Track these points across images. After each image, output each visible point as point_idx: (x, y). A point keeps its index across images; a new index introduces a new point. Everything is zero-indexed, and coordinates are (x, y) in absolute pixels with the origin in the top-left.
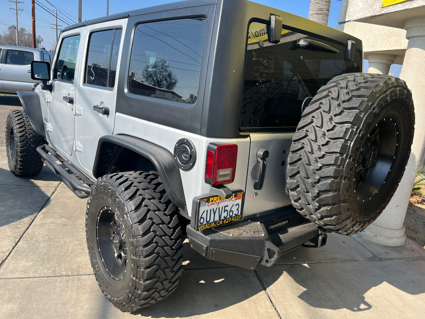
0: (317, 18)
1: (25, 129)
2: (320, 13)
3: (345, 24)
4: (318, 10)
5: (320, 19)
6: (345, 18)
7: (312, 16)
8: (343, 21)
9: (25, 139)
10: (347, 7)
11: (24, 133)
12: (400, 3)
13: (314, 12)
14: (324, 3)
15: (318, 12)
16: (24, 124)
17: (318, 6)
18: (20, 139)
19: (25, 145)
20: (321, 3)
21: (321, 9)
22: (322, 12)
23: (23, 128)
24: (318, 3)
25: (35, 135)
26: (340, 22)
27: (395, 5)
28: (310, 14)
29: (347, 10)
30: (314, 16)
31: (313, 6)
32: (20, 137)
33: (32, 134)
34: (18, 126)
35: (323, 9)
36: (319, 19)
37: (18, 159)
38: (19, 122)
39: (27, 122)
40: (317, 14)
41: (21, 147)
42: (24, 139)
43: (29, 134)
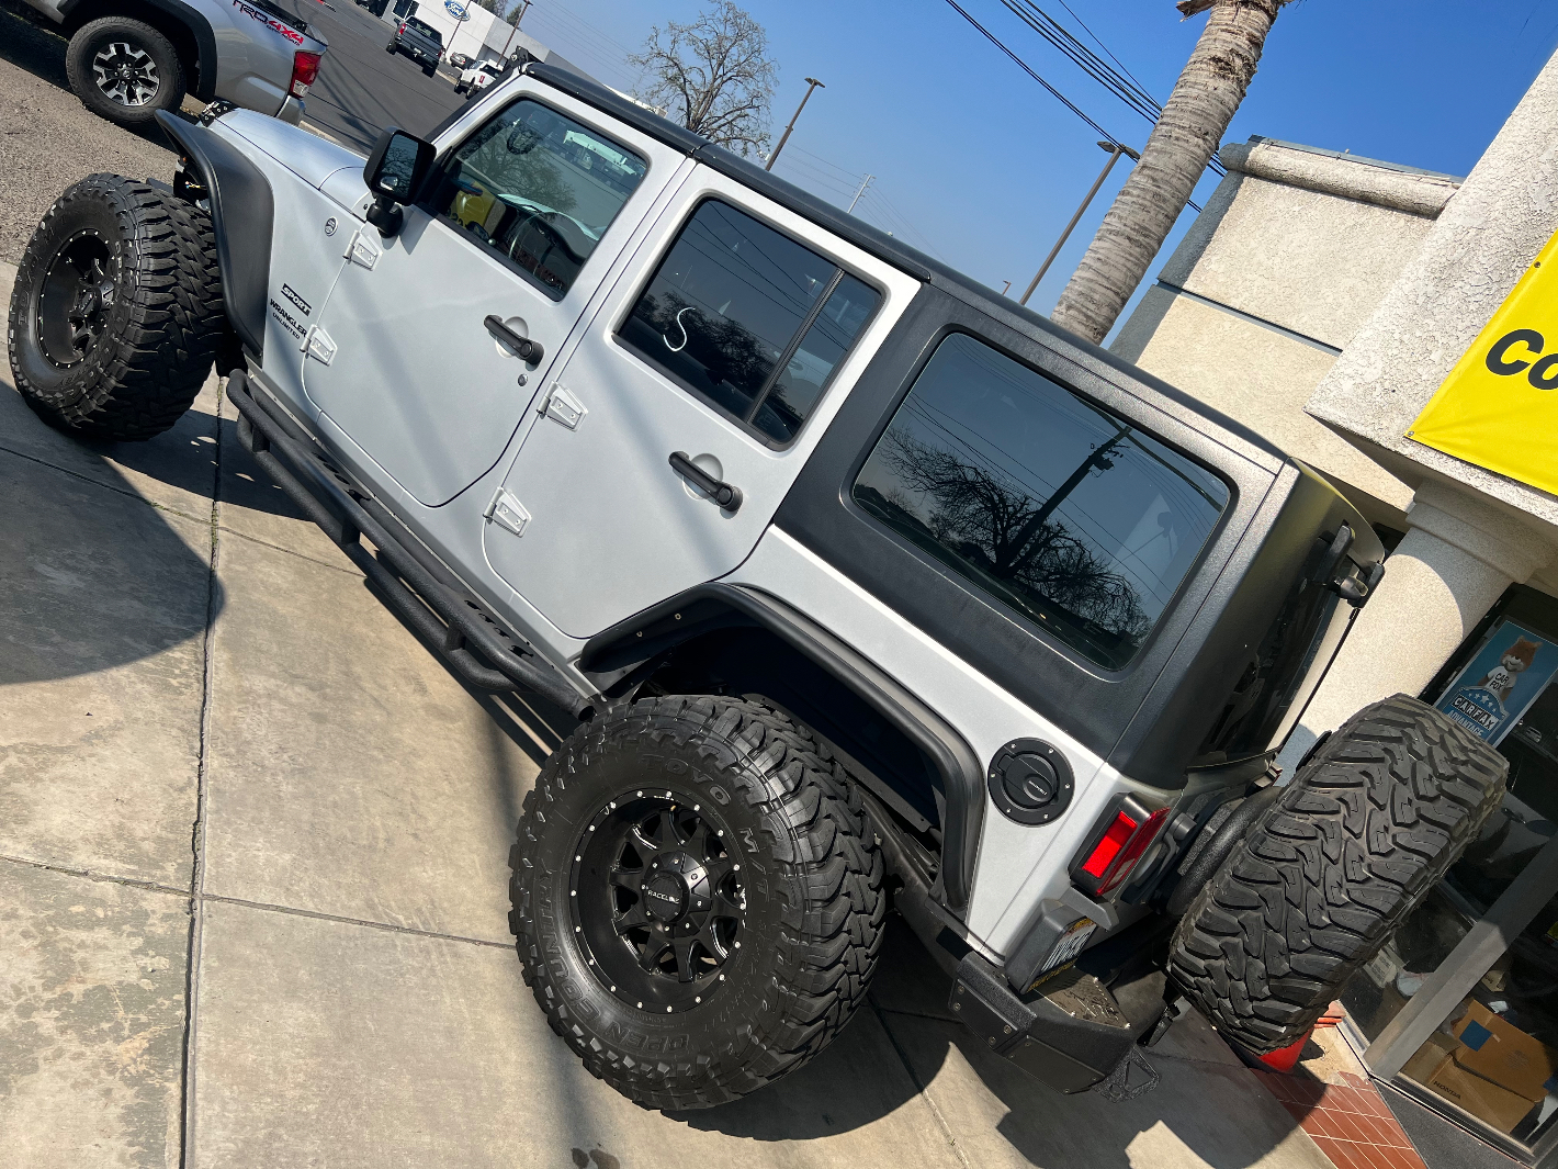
0: (1124, 251)
1: (176, 284)
2: (1137, 241)
3: (1179, 296)
4: (1137, 227)
5: (1131, 258)
6: (1185, 279)
7: (1112, 237)
8: (1176, 284)
9: (163, 322)
10: (1203, 248)
11: (167, 296)
12: (1462, 461)
13: (1124, 228)
14: (1161, 217)
15: (1134, 235)
16: (174, 263)
17: (1141, 217)
18: (148, 316)
19: (156, 343)
20: (1153, 213)
21: (1146, 229)
22: (1147, 240)
23: (168, 279)
24: (1144, 208)
25: (200, 315)
26: (1166, 280)
27: (1445, 457)
28: (1110, 227)
29: (1201, 260)
30: (1118, 239)
31: (1128, 207)
32: (151, 307)
33: (192, 311)
34: (153, 264)
35: (1150, 231)
36: (1127, 256)
37: (106, 380)
38: (159, 247)
39: (184, 258)
40: (1129, 238)
41: (139, 347)
42: (163, 319)
43: (184, 308)
